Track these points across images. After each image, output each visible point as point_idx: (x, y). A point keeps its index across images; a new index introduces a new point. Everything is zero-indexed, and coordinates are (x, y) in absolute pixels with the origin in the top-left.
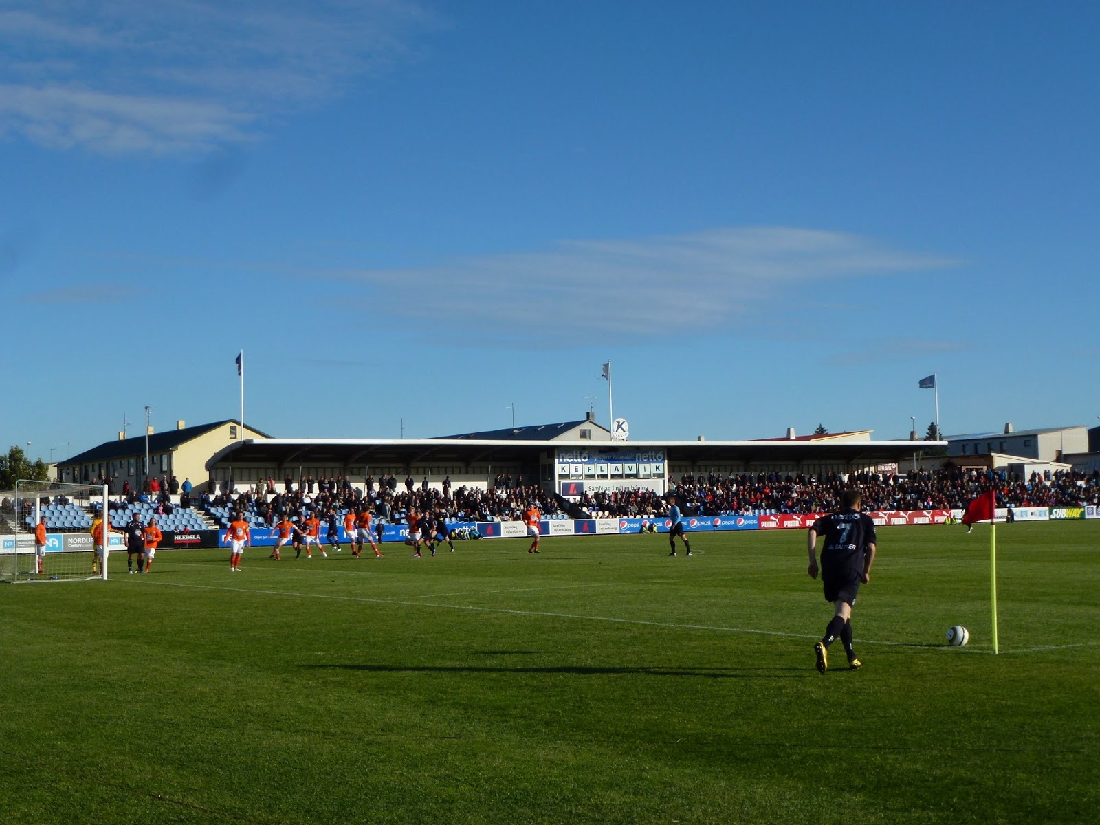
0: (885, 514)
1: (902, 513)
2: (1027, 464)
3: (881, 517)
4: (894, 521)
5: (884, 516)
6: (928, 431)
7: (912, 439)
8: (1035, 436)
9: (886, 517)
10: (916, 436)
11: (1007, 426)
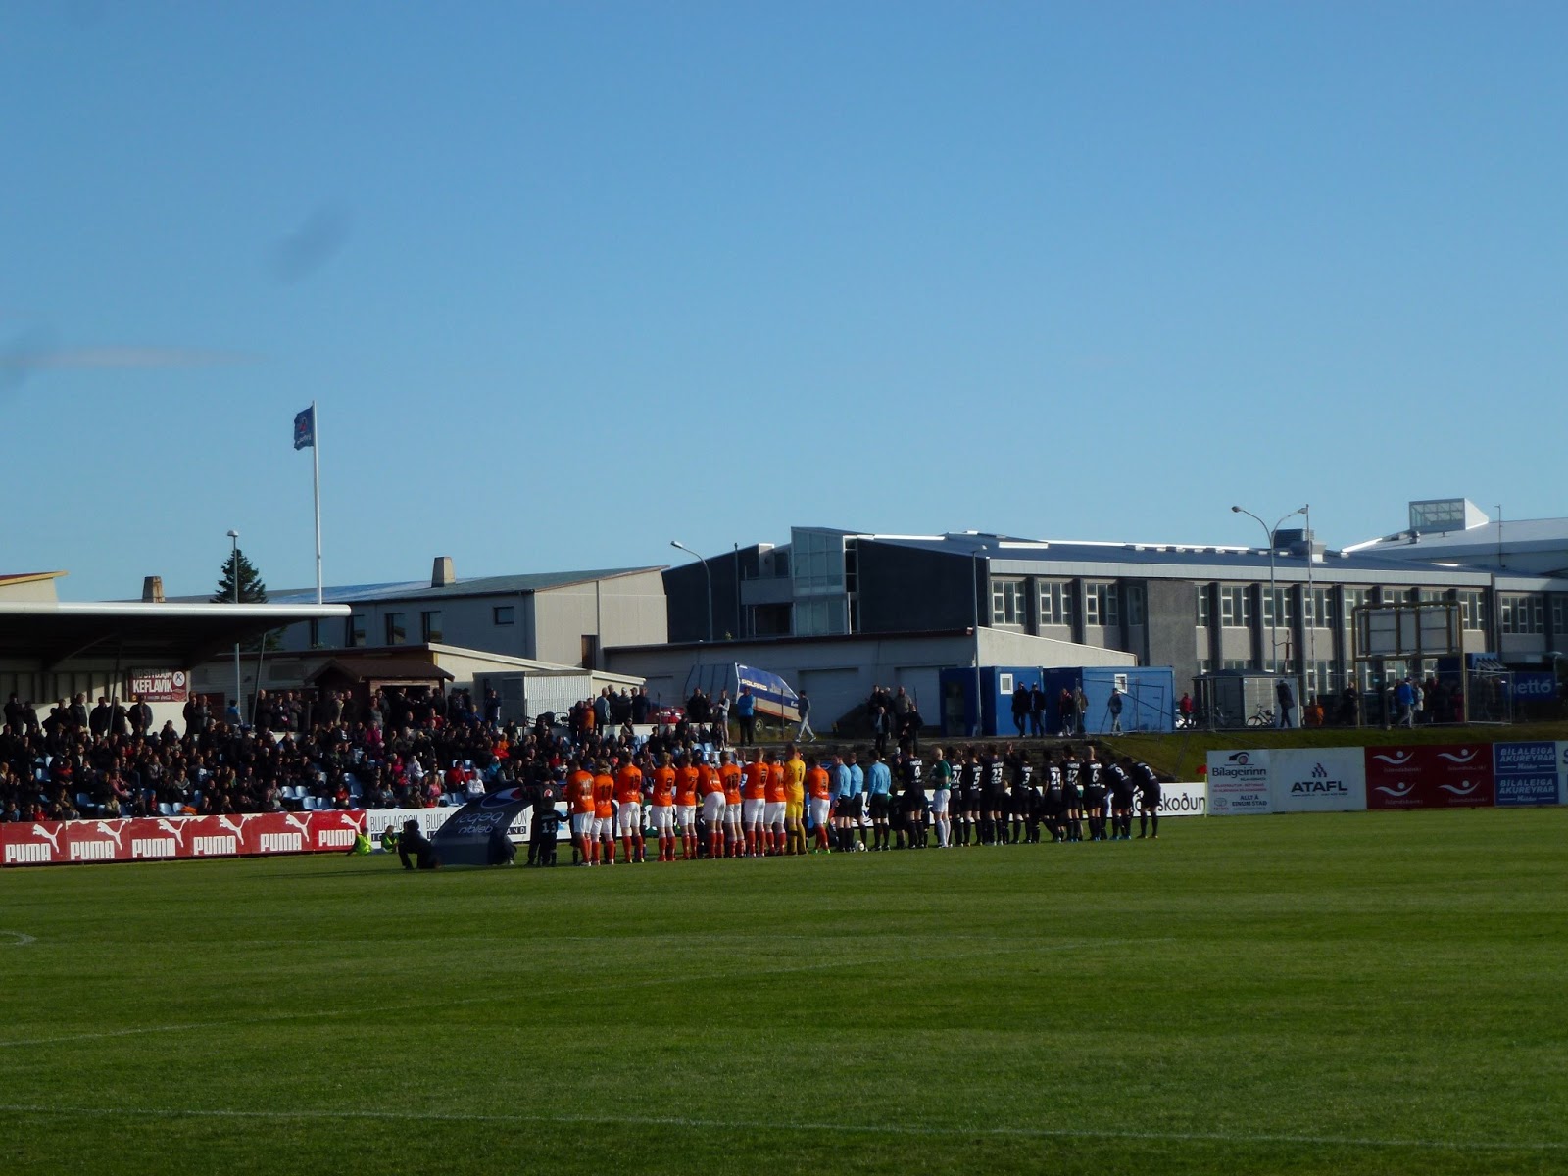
0: (176, 825)
1: (224, 821)
2: (530, 675)
3: (166, 834)
4: (203, 845)
5: (171, 829)
6: (223, 577)
7: (148, 597)
8: (527, 595)
9: (178, 833)
10: (166, 590)
11: (439, 563)
